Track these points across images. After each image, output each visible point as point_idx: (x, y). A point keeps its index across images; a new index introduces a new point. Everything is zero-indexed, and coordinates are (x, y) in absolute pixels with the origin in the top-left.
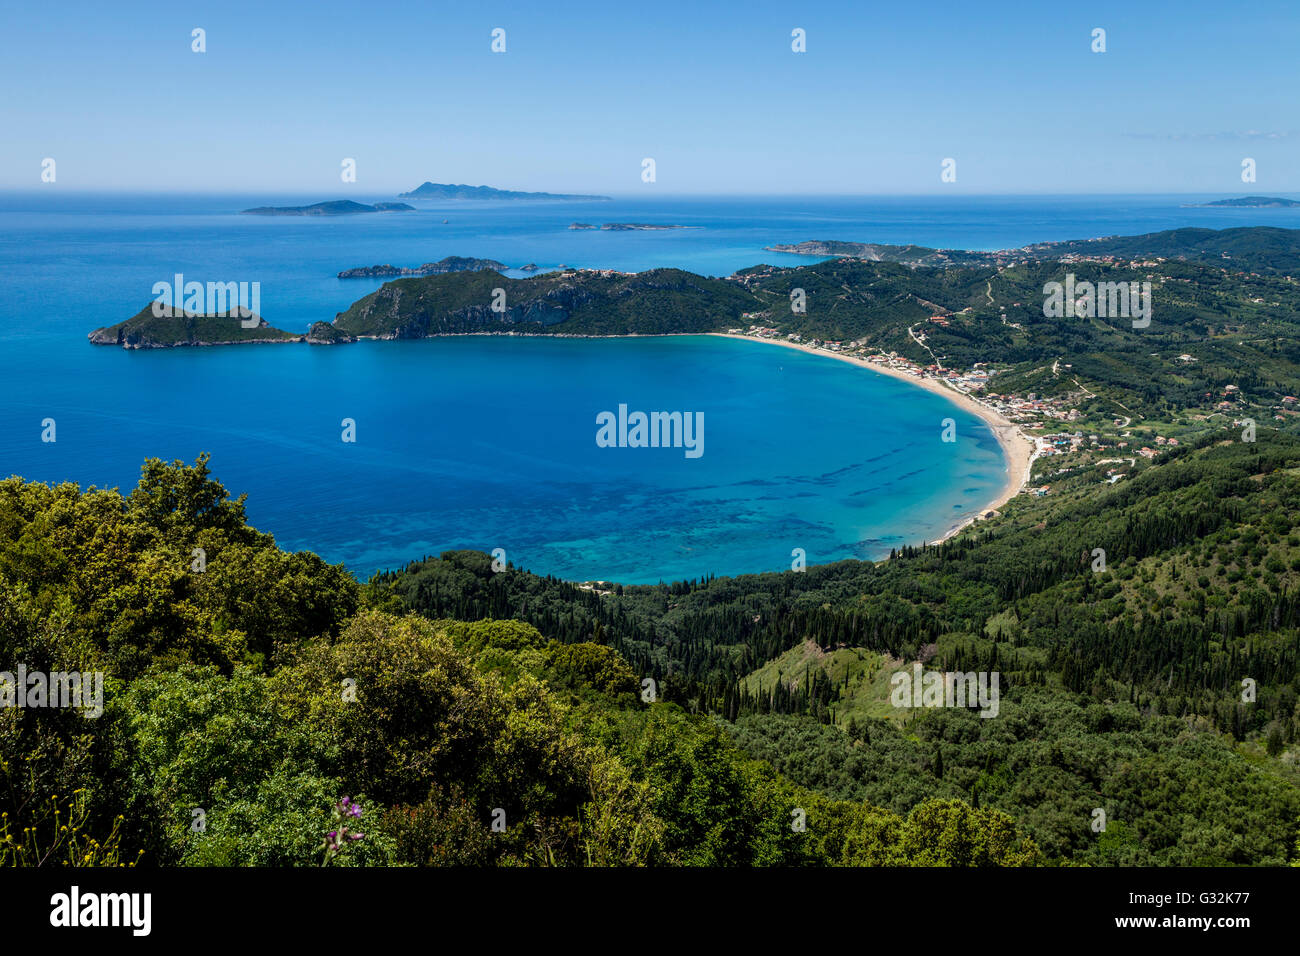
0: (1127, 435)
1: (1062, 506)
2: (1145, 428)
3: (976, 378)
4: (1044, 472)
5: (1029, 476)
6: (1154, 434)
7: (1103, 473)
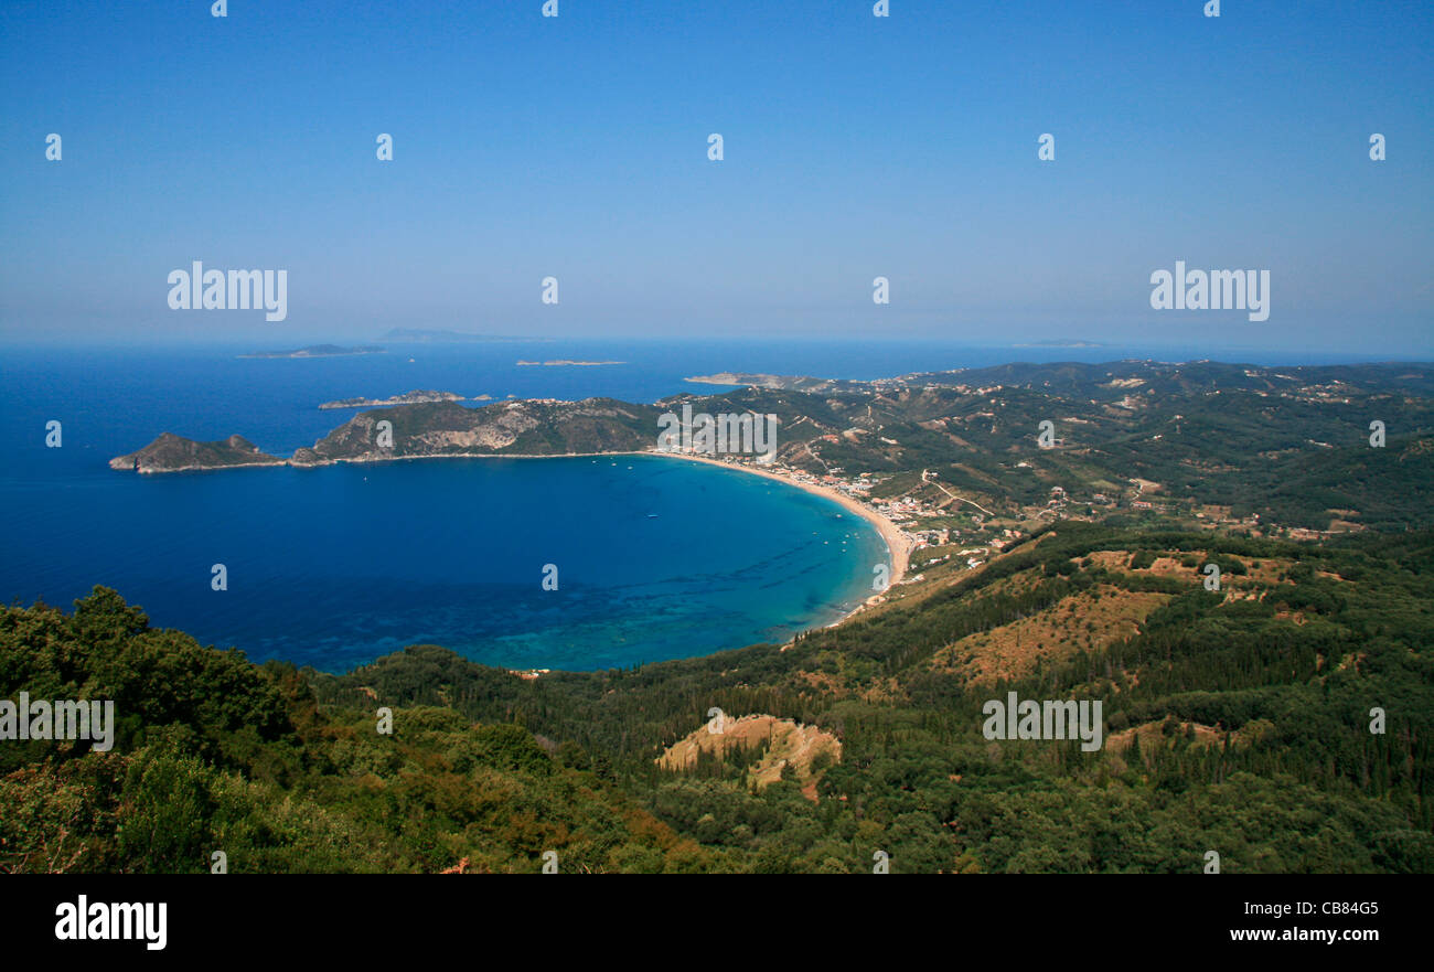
0: (982, 529)
1: (932, 590)
2: (994, 523)
3: (862, 485)
4: (918, 561)
5: (906, 565)
6: (1003, 528)
7: (964, 560)
